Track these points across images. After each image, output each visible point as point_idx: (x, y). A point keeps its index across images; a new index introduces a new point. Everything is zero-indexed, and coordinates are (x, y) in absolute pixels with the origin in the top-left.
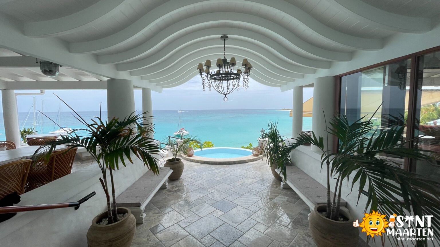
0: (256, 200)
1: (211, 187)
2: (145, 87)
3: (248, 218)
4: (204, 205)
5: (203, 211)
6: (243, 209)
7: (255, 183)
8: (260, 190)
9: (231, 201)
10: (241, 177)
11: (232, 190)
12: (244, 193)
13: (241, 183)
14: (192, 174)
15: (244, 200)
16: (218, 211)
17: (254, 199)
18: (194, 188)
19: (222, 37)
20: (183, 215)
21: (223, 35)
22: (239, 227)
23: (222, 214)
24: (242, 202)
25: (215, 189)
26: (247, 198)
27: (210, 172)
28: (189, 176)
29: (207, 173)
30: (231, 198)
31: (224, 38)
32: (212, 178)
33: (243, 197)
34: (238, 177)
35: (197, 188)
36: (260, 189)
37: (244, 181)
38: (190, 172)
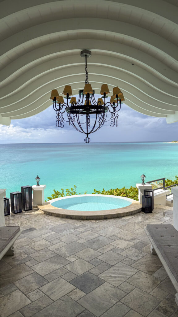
0: (130, 273)
1: (72, 253)
3: (118, 302)
4: (59, 282)
5: (57, 291)
6: (112, 287)
7: (131, 248)
8: (136, 259)
9: (96, 276)
10: (113, 238)
11: (99, 258)
12: (115, 262)
13: (112, 247)
14: (49, 234)
15: (114, 273)
16: (78, 290)
17: (127, 273)
18: (49, 255)
19: (82, 53)
20: (29, 298)
21: (84, 49)
23: (83, 296)
24: (111, 277)
25: (77, 257)
26: (118, 270)
27: (73, 231)
28: (44, 236)
29: (68, 233)
30: (96, 271)
31: (85, 53)
32: (74, 240)
33: (113, 268)
34: (108, 238)
35: (53, 256)
36: (137, 256)
37: (117, 245)
38: (46, 231)
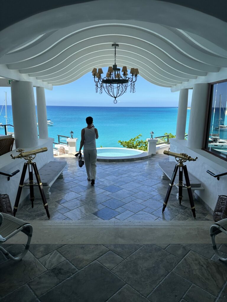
0: (138, 186)
2: (39, 86)
3: (130, 196)
5: (96, 192)
6: (127, 191)
7: (139, 176)
9: (118, 187)
10: (128, 171)
11: (119, 179)
12: (129, 181)
13: (127, 175)
15: (128, 186)
16: (107, 192)
19: (113, 45)
21: (114, 43)
22: (123, 201)
23: (111, 194)
24: (127, 187)
25: (105, 179)
26: (131, 185)
30: (118, 185)
31: (115, 45)
33: (128, 184)
34: (125, 171)
36: (143, 179)
37: (130, 174)
